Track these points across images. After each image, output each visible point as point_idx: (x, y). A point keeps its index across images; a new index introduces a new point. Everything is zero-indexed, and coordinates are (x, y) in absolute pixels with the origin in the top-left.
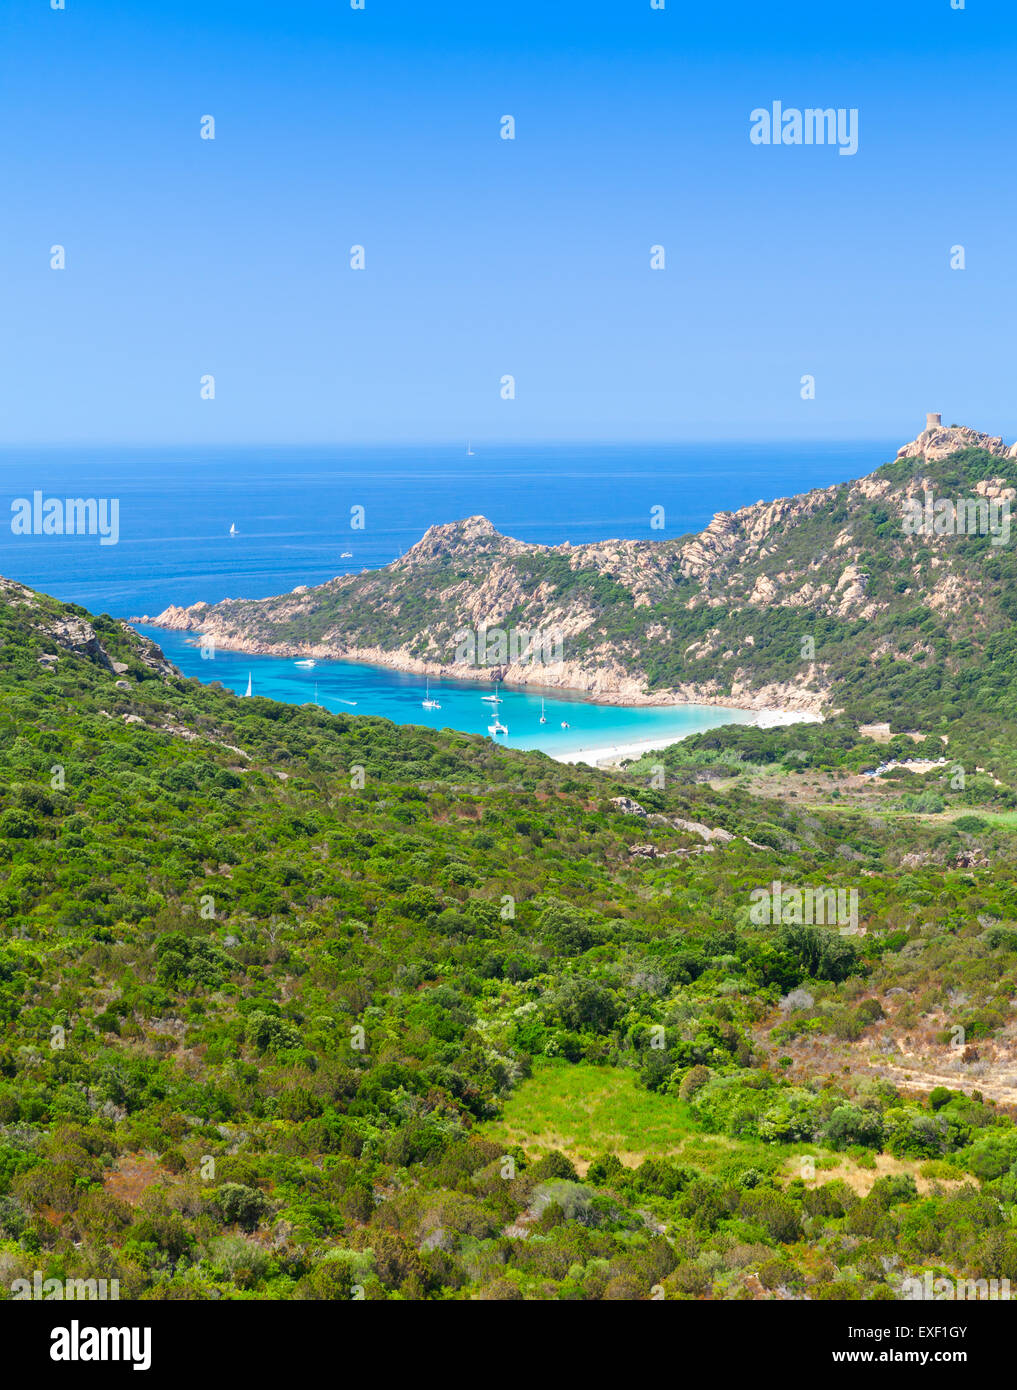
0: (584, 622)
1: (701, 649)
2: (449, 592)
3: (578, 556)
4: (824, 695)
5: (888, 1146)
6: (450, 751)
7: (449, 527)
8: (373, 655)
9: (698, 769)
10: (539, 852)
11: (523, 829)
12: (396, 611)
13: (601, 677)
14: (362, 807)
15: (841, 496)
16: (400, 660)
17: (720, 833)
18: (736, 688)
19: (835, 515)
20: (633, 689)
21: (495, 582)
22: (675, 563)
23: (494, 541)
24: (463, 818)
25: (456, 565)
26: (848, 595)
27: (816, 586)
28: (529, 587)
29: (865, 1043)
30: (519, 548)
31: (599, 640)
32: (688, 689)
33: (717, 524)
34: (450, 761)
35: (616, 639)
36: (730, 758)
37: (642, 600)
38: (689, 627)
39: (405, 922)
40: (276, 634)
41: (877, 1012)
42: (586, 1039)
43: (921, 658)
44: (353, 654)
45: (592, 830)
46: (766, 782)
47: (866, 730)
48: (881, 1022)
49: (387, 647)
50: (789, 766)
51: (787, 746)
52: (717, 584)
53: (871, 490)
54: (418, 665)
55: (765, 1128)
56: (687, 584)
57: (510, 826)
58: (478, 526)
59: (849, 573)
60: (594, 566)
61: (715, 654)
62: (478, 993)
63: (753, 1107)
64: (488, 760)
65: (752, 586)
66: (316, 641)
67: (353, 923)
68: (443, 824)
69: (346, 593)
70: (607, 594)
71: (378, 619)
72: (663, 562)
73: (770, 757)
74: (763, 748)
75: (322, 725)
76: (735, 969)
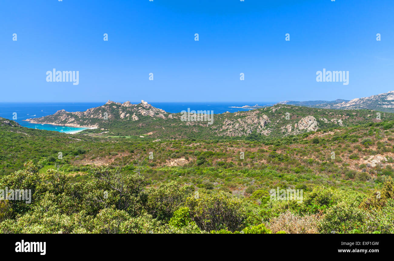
0: (74, 119)
1: (86, 122)
2: (59, 117)
3: (73, 113)
4: (98, 126)
5: (80, 171)
6: (53, 133)
7: (60, 111)
8: (51, 123)
9: (84, 133)
10: (58, 143)
11: (57, 141)
12: (53, 119)
13: (75, 125)
14: (38, 139)
15: (100, 107)
16: (53, 124)
17: (80, 140)
18: (89, 126)
19: (100, 109)
20: (78, 126)
21: (64, 116)
22: (83, 114)
23: (65, 112)
24: (50, 140)
25: (61, 114)
26: (100, 116)
27: (97, 116)
28: (68, 116)
29: (83, 160)
30: (68, 112)
31: (75, 121)
32: (84, 126)
33: (88, 110)
34: (53, 134)
35: (77, 121)
36: (87, 132)
37: (80, 117)
38: (85, 120)
39: (35, 151)
40: (40, 121)
41: (85, 157)
42: (51, 163)
43: (107, 122)
44: (48, 123)
45: (65, 140)
46: (90, 134)
47: (101, 129)
48: (85, 158)
49: (52, 123)
50: (93, 133)
51: (93, 131)
52: (88, 116)
53: (103, 107)
54: (55, 124)
55: (67, 170)
56: (85, 116)
57: (55, 140)
58: (63, 110)
59: (101, 114)
60: (75, 114)
61: (87, 122)
62: (40, 159)
63: (66, 168)
64: (58, 133)
65: (91, 116)
66: (44, 122)
67: (28, 152)
68: (47, 141)
69: (48, 117)
70: (76, 117)
71: (51, 120)
72: (82, 114)
73: (91, 132)
74: (90, 131)
75: (38, 131)
76: (71, 154)
